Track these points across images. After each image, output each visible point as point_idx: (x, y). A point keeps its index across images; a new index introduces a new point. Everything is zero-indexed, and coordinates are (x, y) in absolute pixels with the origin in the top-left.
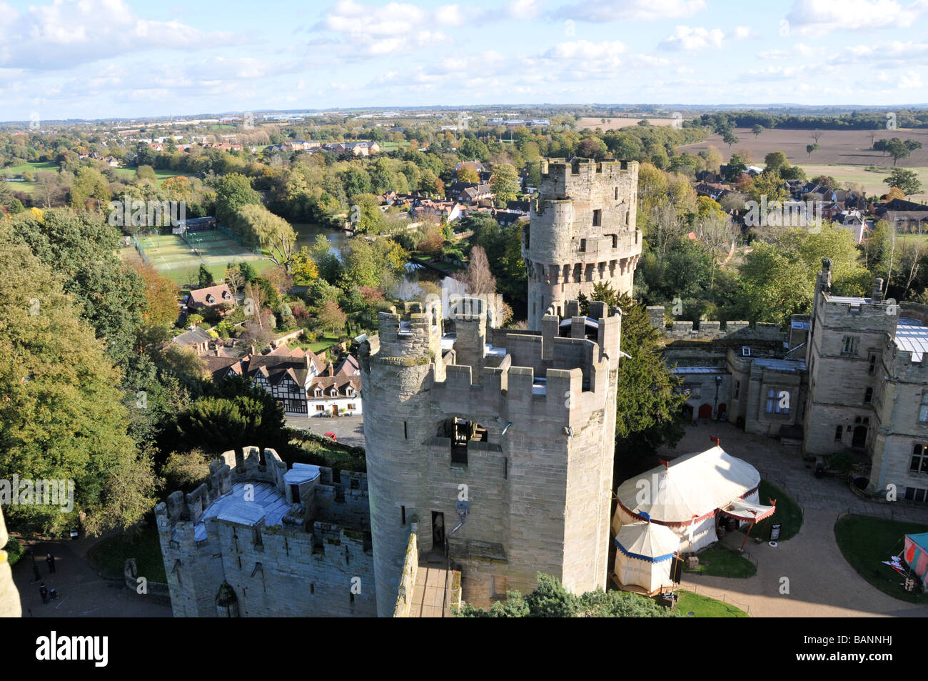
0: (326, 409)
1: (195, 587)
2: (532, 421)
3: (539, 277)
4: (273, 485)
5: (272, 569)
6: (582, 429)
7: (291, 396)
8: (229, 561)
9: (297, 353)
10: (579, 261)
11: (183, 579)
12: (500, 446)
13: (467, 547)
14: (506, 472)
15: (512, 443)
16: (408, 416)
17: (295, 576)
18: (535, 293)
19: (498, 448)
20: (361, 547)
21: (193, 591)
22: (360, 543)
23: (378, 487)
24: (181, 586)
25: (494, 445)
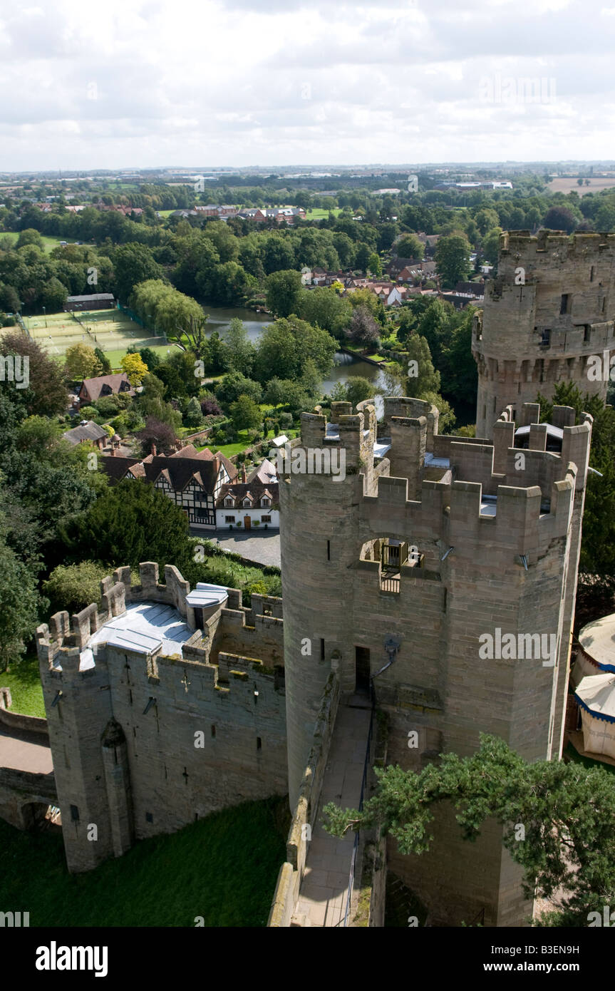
0: (237, 520)
1: (77, 723)
2: (478, 546)
3: (492, 375)
4: (173, 607)
5: (168, 705)
6: (539, 558)
7: (198, 504)
8: (119, 694)
9: (205, 454)
10: (540, 355)
11: (64, 714)
12: (438, 575)
13: (396, 691)
14: (445, 605)
15: (453, 571)
16: (331, 534)
17: (195, 715)
18: (486, 393)
19: (437, 576)
20: (272, 685)
21: (75, 728)
22: (271, 680)
23: (294, 615)
24: (62, 723)
25: (433, 572)
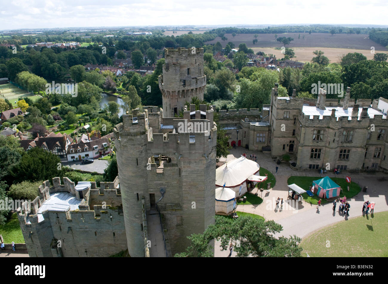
0: (76, 157)
1: (40, 243)
2: (190, 153)
3: (168, 96)
4: (69, 192)
5: (77, 228)
6: (209, 154)
7: (59, 154)
8: (55, 228)
9: (59, 135)
10: (183, 89)
11: (34, 240)
12: (177, 164)
13: (165, 206)
14: (180, 174)
15: (182, 162)
16: (138, 156)
17: (88, 230)
19: (176, 165)
20: (117, 213)
21: (39, 244)
22: (117, 211)
23: (126, 187)
24: (33, 243)
25: (174, 164)
